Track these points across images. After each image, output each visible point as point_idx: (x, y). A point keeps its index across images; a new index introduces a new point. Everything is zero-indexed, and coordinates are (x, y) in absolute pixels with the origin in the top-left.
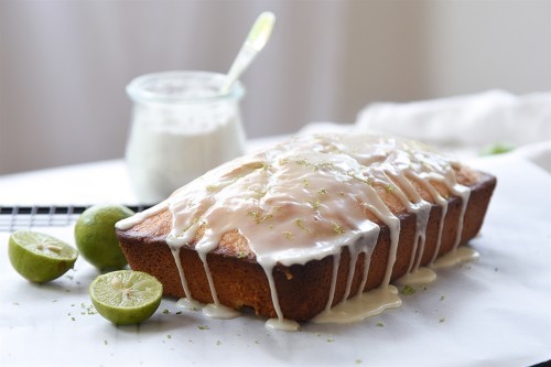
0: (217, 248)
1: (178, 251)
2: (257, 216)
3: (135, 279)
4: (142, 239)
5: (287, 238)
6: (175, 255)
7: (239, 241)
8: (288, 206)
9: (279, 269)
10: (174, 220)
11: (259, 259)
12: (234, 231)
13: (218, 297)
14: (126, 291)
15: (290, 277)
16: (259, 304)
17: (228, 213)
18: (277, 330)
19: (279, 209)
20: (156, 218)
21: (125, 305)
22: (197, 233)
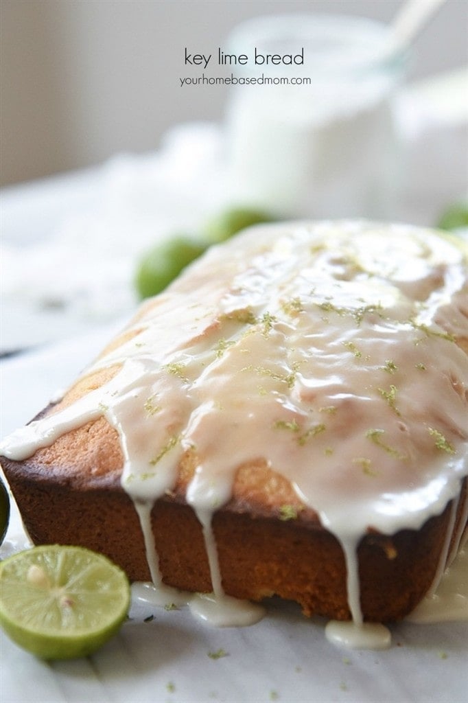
0: (232, 499)
1: (150, 506)
2: (297, 430)
3: (69, 563)
4: (68, 481)
5: (366, 471)
6: (143, 513)
7: (274, 483)
8: (347, 404)
9: (371, 542)
10: (124, 440)
11: (327, 521)
12: (259, 463)
13: (223, 583)
14: (61, 594)
15: (392, 554)
16: (314, 598)
17: (236, 426)
18: (360, 649)
19: (333, 413)
20: (81, 436)
21: (73, 629)
22: (180, 468)
